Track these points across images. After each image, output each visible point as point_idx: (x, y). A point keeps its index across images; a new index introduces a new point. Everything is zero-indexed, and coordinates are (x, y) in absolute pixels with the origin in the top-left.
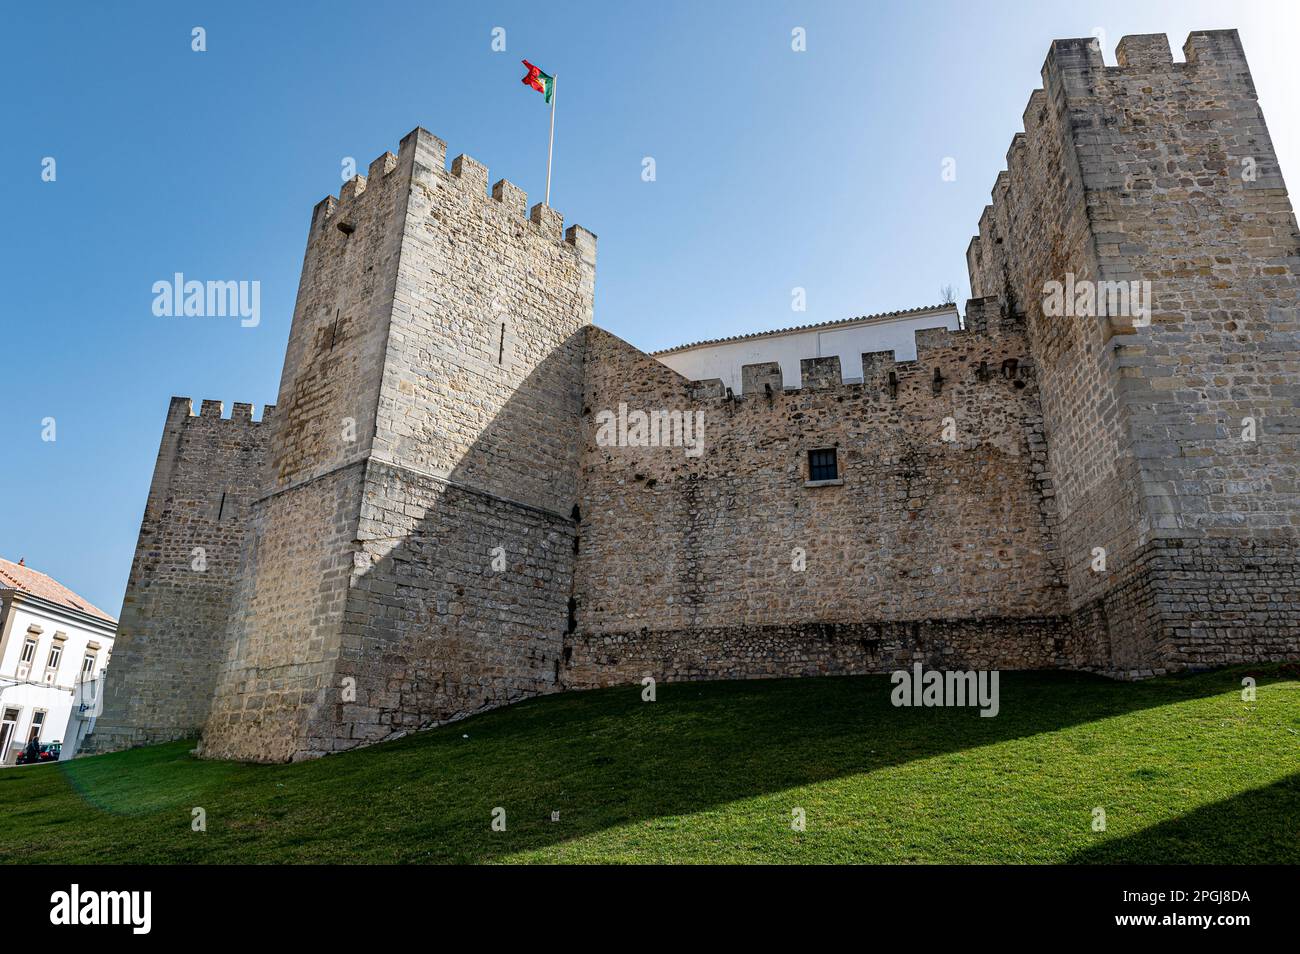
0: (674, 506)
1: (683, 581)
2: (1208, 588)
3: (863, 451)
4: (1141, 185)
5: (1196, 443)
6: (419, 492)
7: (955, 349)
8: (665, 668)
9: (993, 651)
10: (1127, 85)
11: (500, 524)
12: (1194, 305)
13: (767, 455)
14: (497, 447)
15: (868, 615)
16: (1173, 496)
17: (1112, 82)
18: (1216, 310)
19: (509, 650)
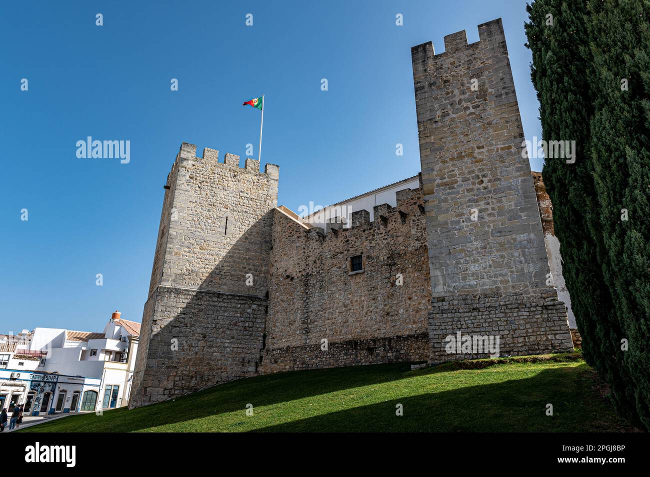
0: (300, 289)
1: (303, 323)
2: (453, 322)
3: (373, 255)
4: (445, 115)
5: (457, 246)
6: (183, 297)
7: (412, 199)
8: (294, 364)
9: (421, 351)
10: (443, 62)
11: (225, 305)
12: (463, 173)
13: (335, 261)
14: (224, 271)
15: (372, 335)
16: (443, 275)
17: (436, 63)
18: (474, 175)
19: (230, 359)
